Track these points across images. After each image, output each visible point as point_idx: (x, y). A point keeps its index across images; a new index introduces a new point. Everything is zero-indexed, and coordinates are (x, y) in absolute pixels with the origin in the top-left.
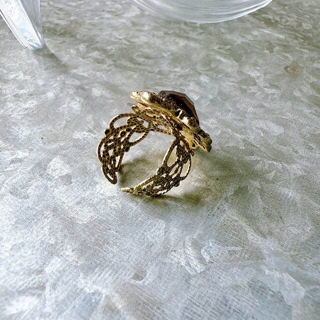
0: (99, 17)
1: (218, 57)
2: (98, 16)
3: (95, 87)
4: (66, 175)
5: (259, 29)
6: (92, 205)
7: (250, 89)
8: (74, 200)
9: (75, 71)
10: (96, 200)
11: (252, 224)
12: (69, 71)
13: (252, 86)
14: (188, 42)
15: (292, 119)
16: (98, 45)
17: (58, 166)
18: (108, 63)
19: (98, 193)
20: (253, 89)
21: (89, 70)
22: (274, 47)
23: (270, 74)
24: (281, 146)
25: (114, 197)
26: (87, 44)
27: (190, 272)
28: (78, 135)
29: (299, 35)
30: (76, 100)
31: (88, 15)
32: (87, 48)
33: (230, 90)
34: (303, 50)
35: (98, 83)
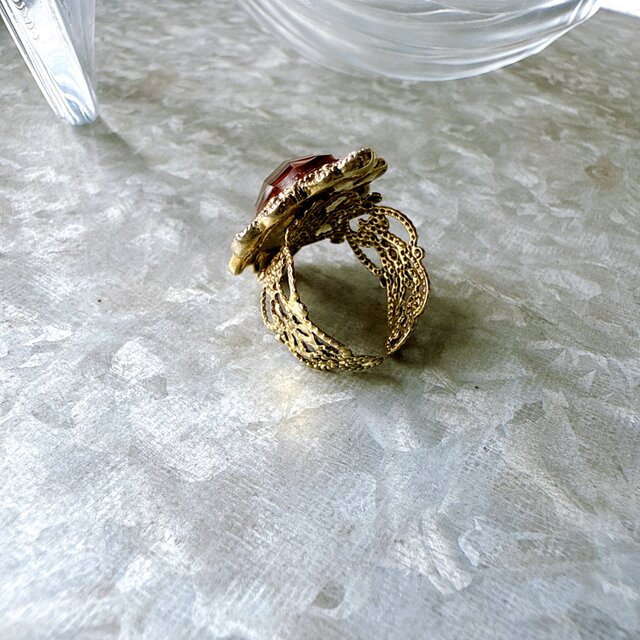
0: (207, 67)
1: (452, 147)
2: (204, 64)
3: (206, 199)
4: (154, 377)
5: (526, 96)
6: (215, 442)
7: (524, 208)
8: (173, 430)
9: (162, 167)
10: (221, 432)
11: (562, 483)
12: (151, 168)
13: (526, 202)
14: (387, 117)
15: (613, 267)
16: (208, 119)
17: (137, 358)
18: (230, 155)
19: (225, 416)
20: (530, 209)
21: (191, 167)
22: (561, 129)
23: (560, 180)
24: (599, 322)
25: (260, 424)
26: (184, 117)
27: (439, 588)
28: (175, 295)
29: (606, 109)
30: (167, 225)
31: (184, 63)
32: (185, 123)
33: (483, 210)
34: (619, 137)
35: (213, 191)
